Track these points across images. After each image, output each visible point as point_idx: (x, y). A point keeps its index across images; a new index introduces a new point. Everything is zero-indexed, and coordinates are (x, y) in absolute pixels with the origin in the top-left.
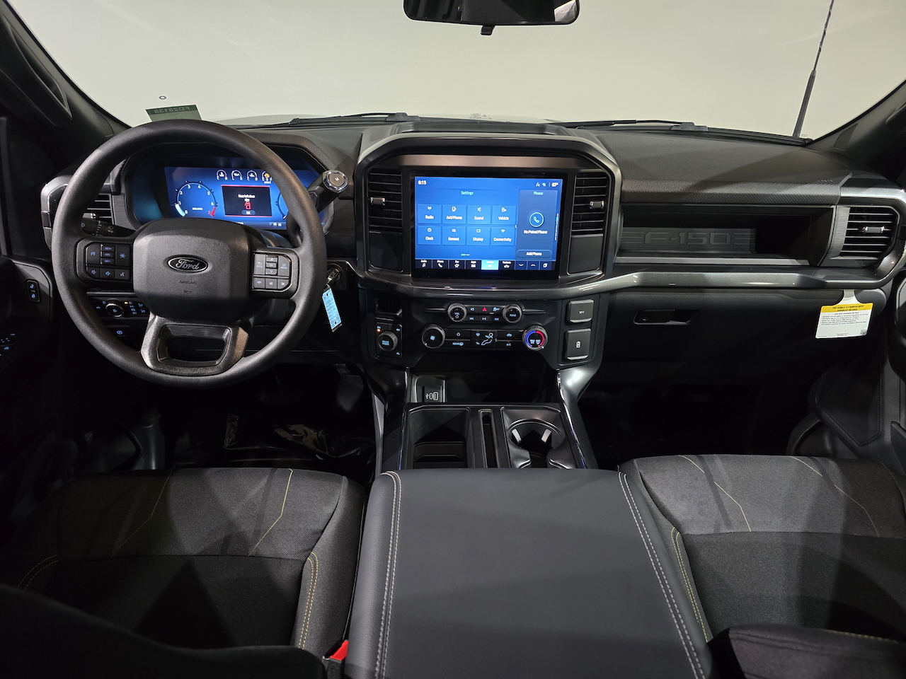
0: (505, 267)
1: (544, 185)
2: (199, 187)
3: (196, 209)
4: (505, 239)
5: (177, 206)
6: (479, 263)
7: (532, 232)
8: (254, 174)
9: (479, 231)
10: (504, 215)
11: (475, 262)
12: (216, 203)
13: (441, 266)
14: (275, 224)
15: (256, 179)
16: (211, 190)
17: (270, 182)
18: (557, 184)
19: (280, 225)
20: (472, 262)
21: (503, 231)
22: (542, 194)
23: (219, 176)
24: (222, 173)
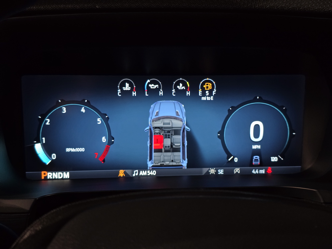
2: (83, 110)
3: (73, 150)
5: (38, 148)
8: (184, 84)
12: (111, 138)
14: (212, 171)
15: (188, 93)
16: (103, 116)
17: (212, 98)
19: (221, 172)
23: (122, 90)
24: (127, 85)
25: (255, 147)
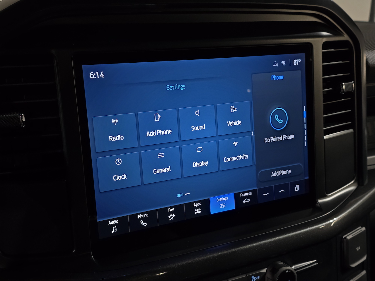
0: (244, 202)
1: (283, 63)
4: (241, 157)
6: (206, 205)
7: (275, 139)
9: (200, 149)
10: (234, 117)
11: (199, 204)
13: (144, 224)
18: (300, 61)
20: (195, 205)
21: (235, 143)
22: (281, 77)
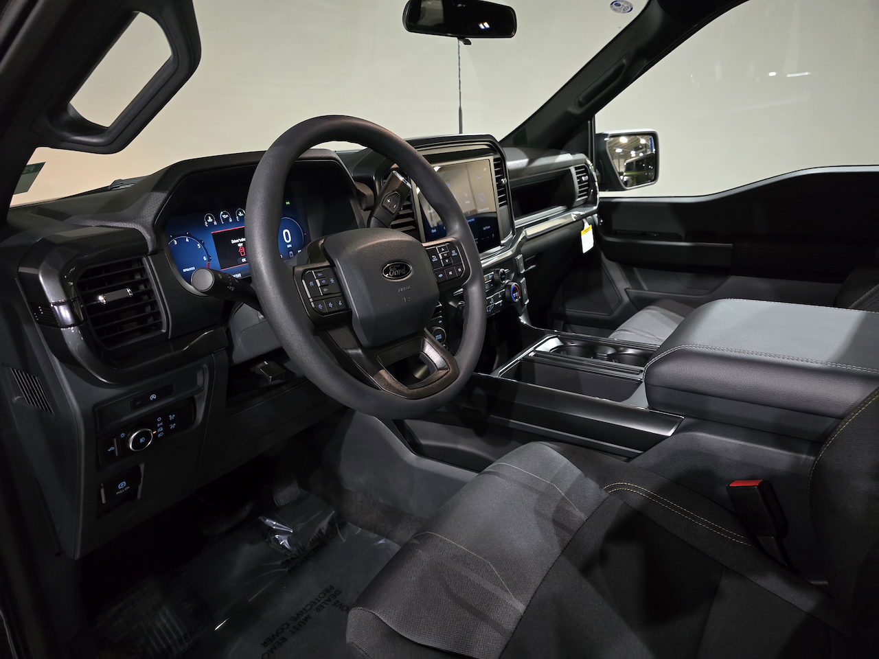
2: (187, 240)
3: (187, 270)
12: (208, 257)
16: (200, 242)
23: (207, 222)
24: (210, 218)
25: (289, 246)
